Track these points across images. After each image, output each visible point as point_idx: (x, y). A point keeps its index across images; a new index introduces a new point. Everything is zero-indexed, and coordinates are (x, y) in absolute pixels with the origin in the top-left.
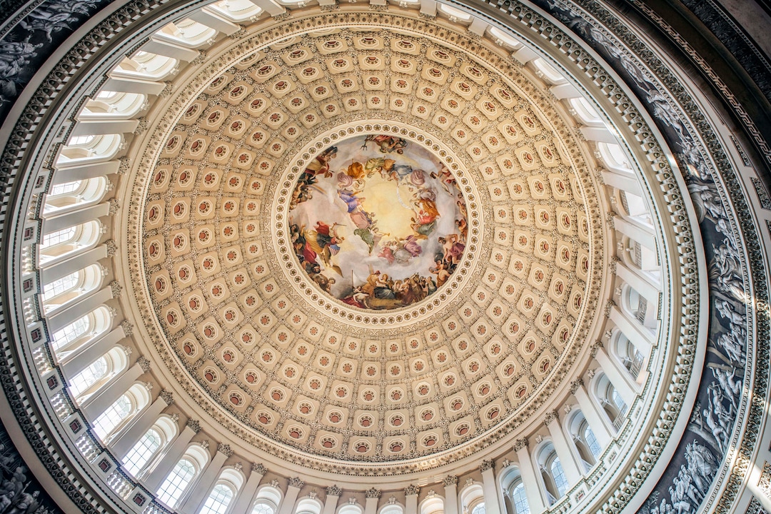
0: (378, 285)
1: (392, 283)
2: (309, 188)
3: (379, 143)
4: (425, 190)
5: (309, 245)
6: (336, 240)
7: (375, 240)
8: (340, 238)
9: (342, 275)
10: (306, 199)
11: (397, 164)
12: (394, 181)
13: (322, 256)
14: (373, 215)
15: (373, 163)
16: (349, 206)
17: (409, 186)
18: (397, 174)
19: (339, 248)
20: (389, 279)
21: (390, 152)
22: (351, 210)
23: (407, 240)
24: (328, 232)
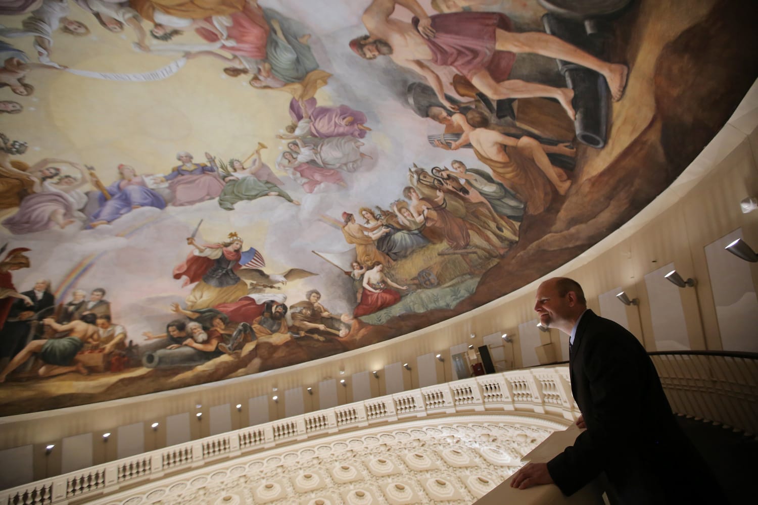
0: (375, 235)
1: (391, 215)
2: (69, 299)
5: (224, 304)
6: (231, 249)
8: (228, 241)
9: (311, 274)
10: (102, 302)
13: (254, 288)
14: (186, 158)
16: (143, 205)
19: (253, 252)
20: (377, 212)
22: (158, 202)
23: (300, 117)
24: (206, 259)
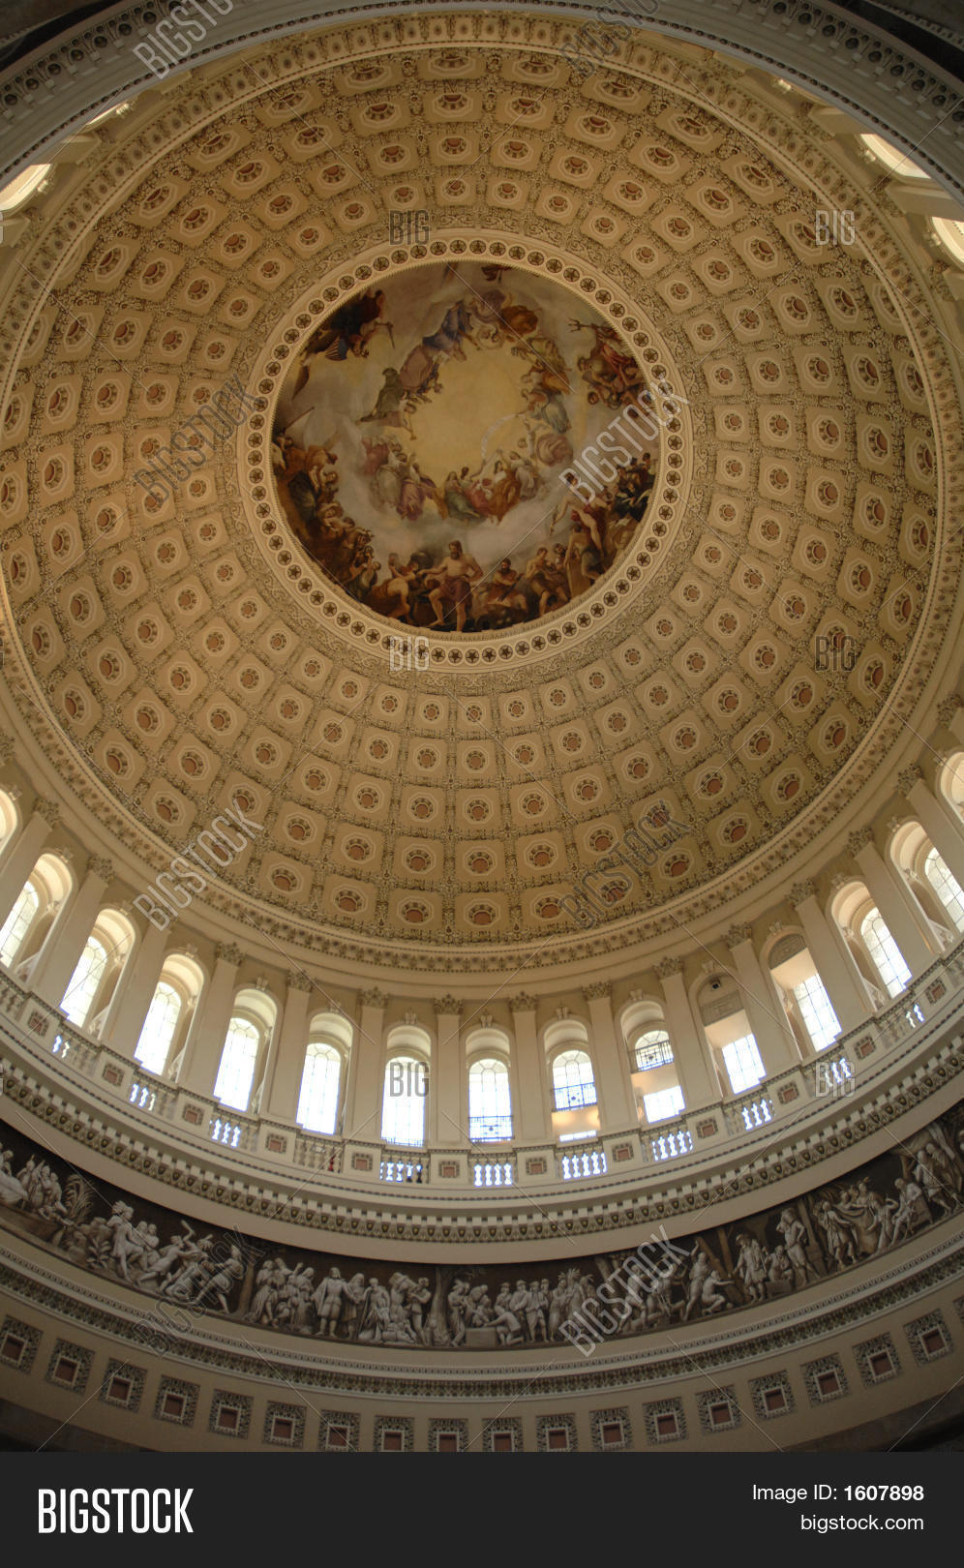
0: (312, 474)
1: (330, 497)
3: (596, 353)
4: (534, 471)
6: (359, 343)
7: (389, 416)
8: (366, 347)
9: (296, 393)
11: (564, 398)
12: (525, 404)
14: (438, 389)
15: (548, 351)
16: (438, 335)
17: (528, 438)
18: (542, 404)
19: (342, 356)
20: (333, 487)
21: (584, 378)
22: (430, 343)
23: (422, 479)
24: (367, 321)
